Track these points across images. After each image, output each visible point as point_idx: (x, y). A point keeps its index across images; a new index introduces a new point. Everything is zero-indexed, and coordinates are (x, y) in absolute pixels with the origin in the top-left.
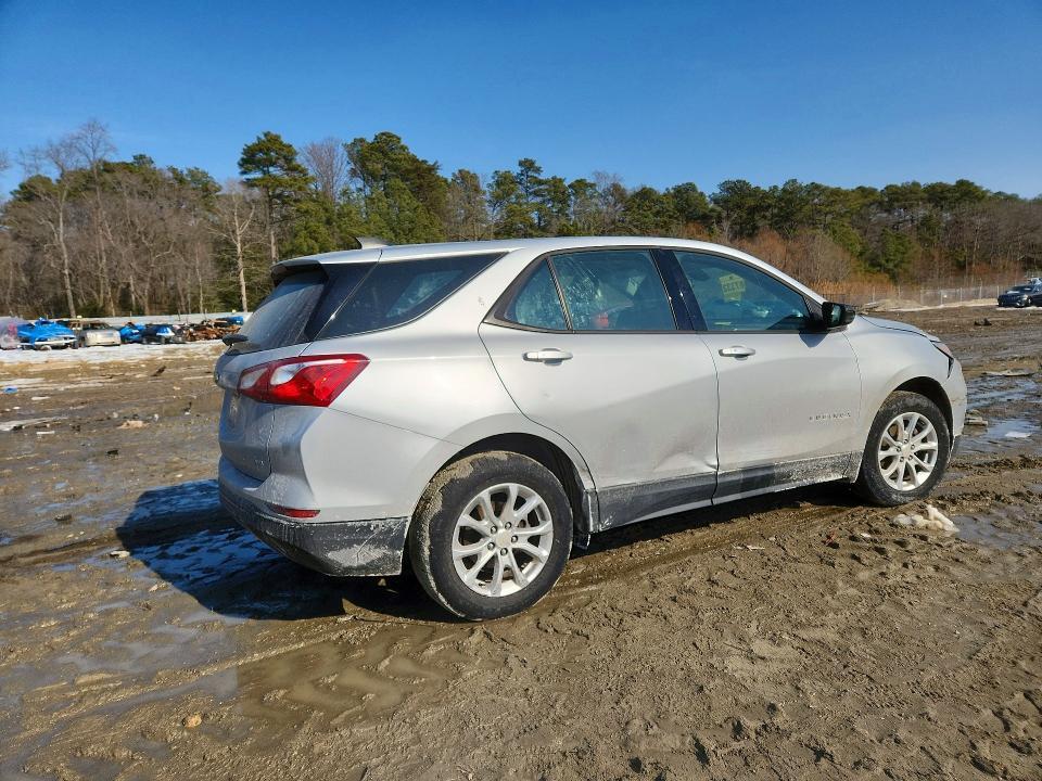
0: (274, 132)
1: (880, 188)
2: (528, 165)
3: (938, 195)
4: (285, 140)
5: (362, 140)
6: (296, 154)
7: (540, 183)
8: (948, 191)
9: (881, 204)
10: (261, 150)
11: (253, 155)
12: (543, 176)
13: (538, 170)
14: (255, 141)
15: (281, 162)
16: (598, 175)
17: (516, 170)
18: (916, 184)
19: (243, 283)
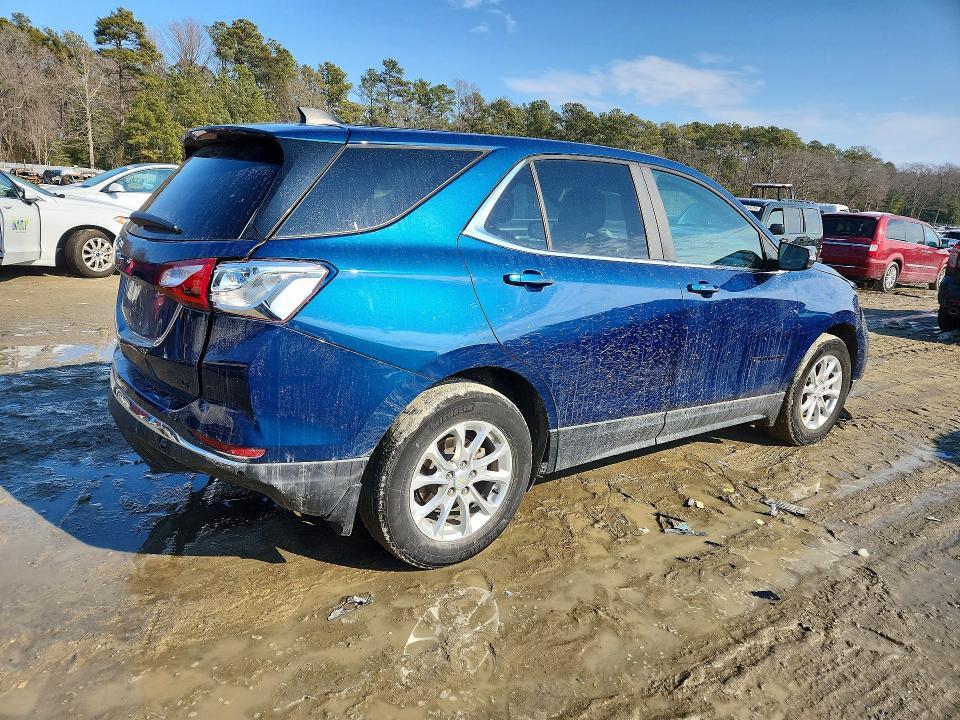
0: (126, 9)
2: (392, 66)
4: (136, 18)
5: (222, 24)
6: (147, 31)
7: (401, 83)
10: (112, 25)
11: (106, 28)
12: (404, 78)
13: (400, 71)
14: (108, 15)
15: (132, 36)
16: (459, 83)
17: (380, 69)
19: (91, 143)
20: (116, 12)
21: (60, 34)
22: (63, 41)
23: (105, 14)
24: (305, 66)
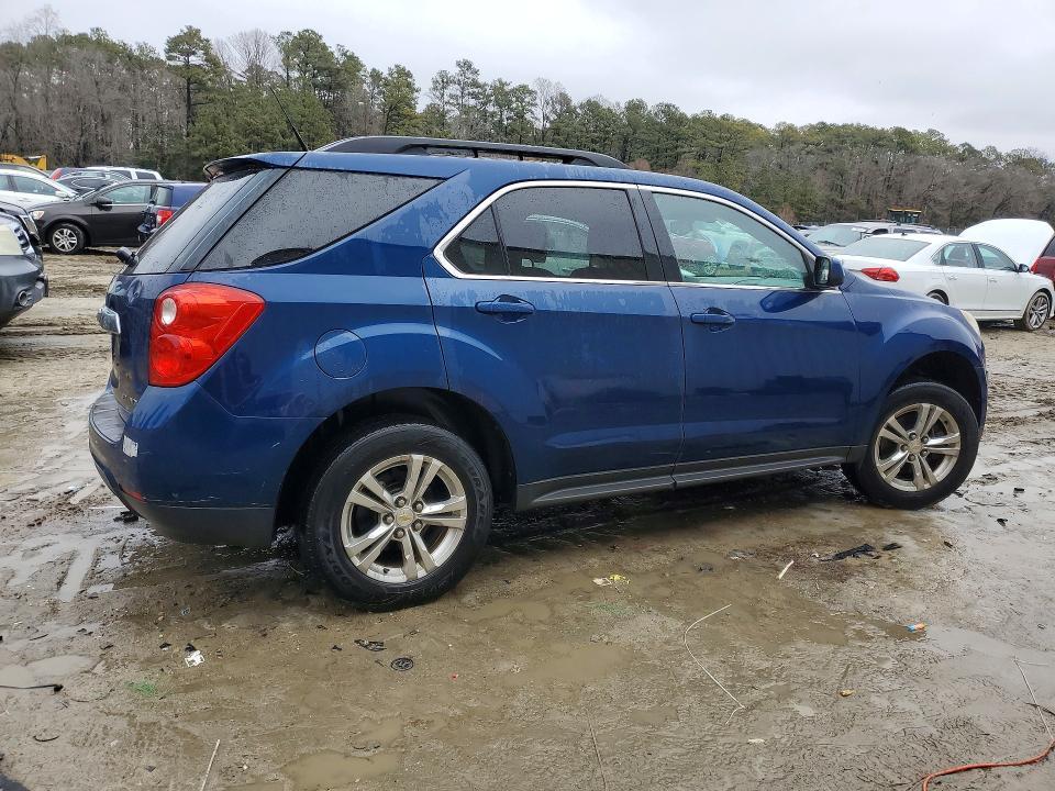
0: (195, 27)
2: (466, 66)
4: (204, 36)
5: (288, 33)
10: (181, 42)
11: (176, 46)
13: (476, 72)
15: (200, 53)
16: (543, 81)
20: (186, 30)
21: (134, 47)
22: (137, 53)
23: (175, 33)
24: (374, 70)
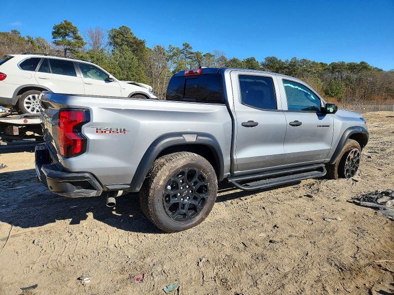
0: (69, 21)
1: (329, 63)
2: (187, 46)
3: (352, 67)
6: (78, 31)
7: (191, 53)
8: (357, 66)
9: (329, 69)
10: (62, 28)
11: (58, 30)
12: (192, 51)
13: (191, 48)
14: (60, 23)
16: (216, 52)
18: (343, 62)
